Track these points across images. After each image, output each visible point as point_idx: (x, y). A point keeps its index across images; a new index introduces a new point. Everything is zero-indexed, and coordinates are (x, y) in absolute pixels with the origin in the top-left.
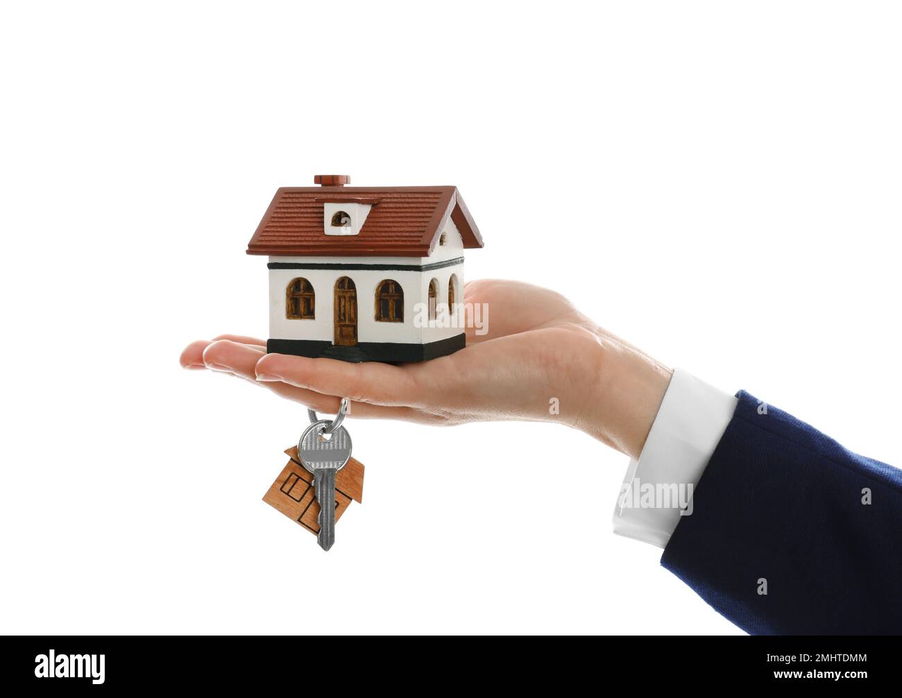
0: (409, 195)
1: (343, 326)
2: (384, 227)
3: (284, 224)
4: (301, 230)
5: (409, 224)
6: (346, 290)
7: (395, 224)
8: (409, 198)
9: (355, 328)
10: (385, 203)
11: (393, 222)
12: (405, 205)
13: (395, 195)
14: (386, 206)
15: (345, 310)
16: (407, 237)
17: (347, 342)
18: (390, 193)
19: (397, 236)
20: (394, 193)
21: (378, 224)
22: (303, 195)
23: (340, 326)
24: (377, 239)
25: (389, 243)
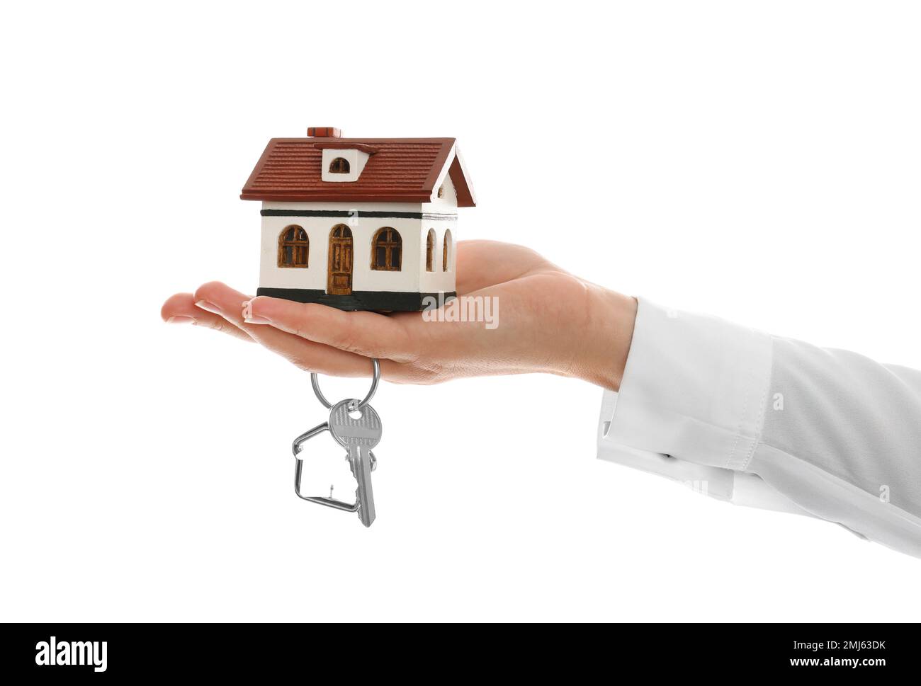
0: (408, 146)
1: (338, 275)
2: (383, 174)
3: (279, 171)
4: (297, 177)
5: (409, 172)
6: (342, 238)
7: (395, 172)
8: (407, 148)
9: (350, 277)
10: (383, 153)
11: (392, 170)
12: (404, 155)
13: (394, 146)
14: (384, 155)
15: (339, 259)
16: (409, 183)
17: (340, 292)
18: (388, 144)
19: (398, 183)
20: (393, 144)
21: (378, 172)
22: (297, 145)
23: (335, 275)
24: (377, 185)
25: (390, 189)
